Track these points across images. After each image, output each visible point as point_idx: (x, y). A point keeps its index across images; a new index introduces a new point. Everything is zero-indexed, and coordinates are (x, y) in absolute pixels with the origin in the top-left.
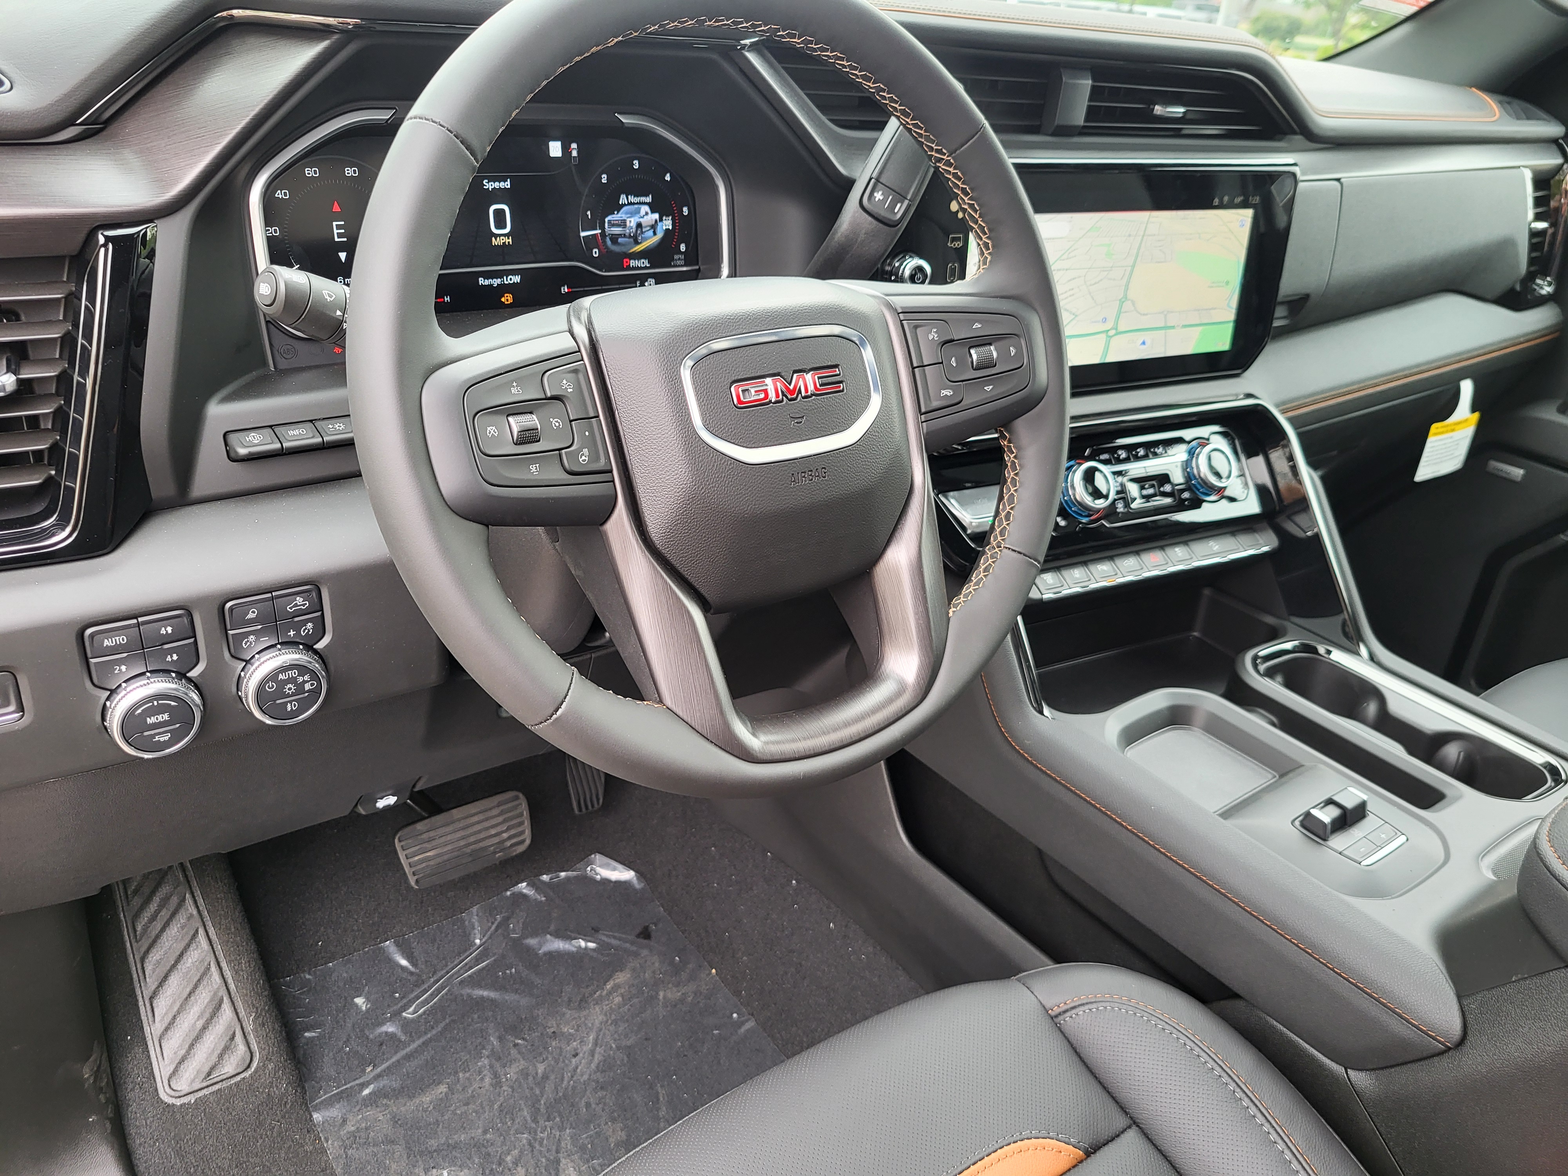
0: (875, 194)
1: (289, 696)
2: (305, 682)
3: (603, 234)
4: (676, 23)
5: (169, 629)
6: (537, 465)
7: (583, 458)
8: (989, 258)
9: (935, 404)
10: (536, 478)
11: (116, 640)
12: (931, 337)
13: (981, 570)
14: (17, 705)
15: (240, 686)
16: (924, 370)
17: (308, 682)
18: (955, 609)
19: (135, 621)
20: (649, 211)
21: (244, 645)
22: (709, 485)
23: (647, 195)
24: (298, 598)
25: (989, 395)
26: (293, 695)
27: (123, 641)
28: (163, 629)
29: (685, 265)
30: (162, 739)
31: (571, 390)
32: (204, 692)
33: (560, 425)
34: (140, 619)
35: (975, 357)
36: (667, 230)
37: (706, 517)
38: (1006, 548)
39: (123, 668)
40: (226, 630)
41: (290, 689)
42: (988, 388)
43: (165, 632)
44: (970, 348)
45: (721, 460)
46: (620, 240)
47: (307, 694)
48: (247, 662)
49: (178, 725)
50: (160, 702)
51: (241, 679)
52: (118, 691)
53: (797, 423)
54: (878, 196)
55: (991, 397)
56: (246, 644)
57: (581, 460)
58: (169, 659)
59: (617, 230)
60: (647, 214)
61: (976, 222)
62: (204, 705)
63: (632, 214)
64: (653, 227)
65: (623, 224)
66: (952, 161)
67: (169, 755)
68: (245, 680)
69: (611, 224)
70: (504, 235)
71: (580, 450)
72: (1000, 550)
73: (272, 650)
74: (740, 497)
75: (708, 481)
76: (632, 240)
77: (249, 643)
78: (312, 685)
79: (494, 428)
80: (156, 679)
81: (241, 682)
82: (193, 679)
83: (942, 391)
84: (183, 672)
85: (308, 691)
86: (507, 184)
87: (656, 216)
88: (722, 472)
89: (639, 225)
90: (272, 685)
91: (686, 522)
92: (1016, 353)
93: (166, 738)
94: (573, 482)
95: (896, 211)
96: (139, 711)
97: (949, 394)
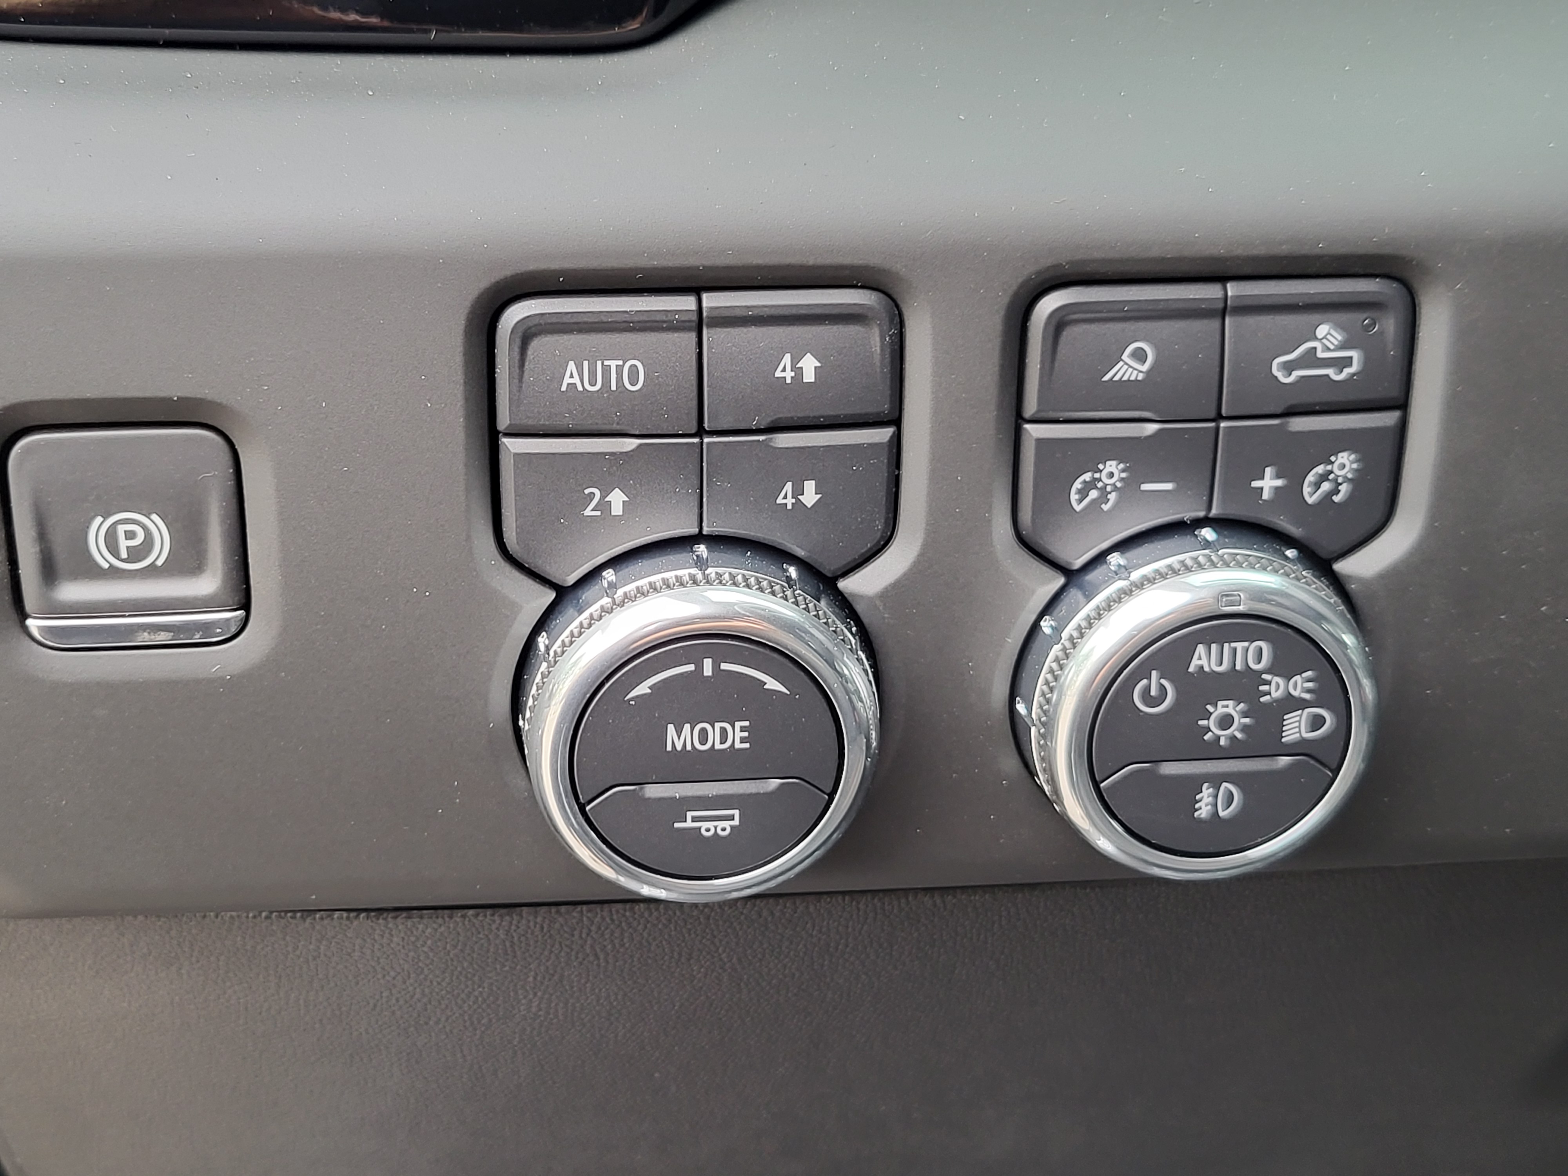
1: (1215, 752)
2: (1291, 704)
5: (809, 365)
11: (606, 370)
14: (225, 581)
15: (1025, 675)
17: (1302, 704)
19: (687, 303)
21: (1074, 497)
24: (1322, 330)
26: (1235, 751)
27: (633, 381)
28: (787, 359)
30: (707, 828)
32: (892, 665)
34: (710, 300)
39: (617, 499)
40: (1019, 419)
41: (1226, 722)
43: (789, 375)
47: (1284, 761)
48: (1072, 576)
49: (775, 783)
50: (724, 666)
51: (1037, 646)
52: (587, 594)
56: (1083, 493)
58: (786, 498)
62: (883, 721)
67: (722, 904)
68: (1056, 649)
73: (1175, 542)
77: (1094, 494)
78: (1317, 722)
80: (726, 572)
81: (1031, 658)
82: (860, 608)
84: (829, 567)
85: (1299, 749)
90: (1163, 689)
93: (724, 828)
96: (643, 689)
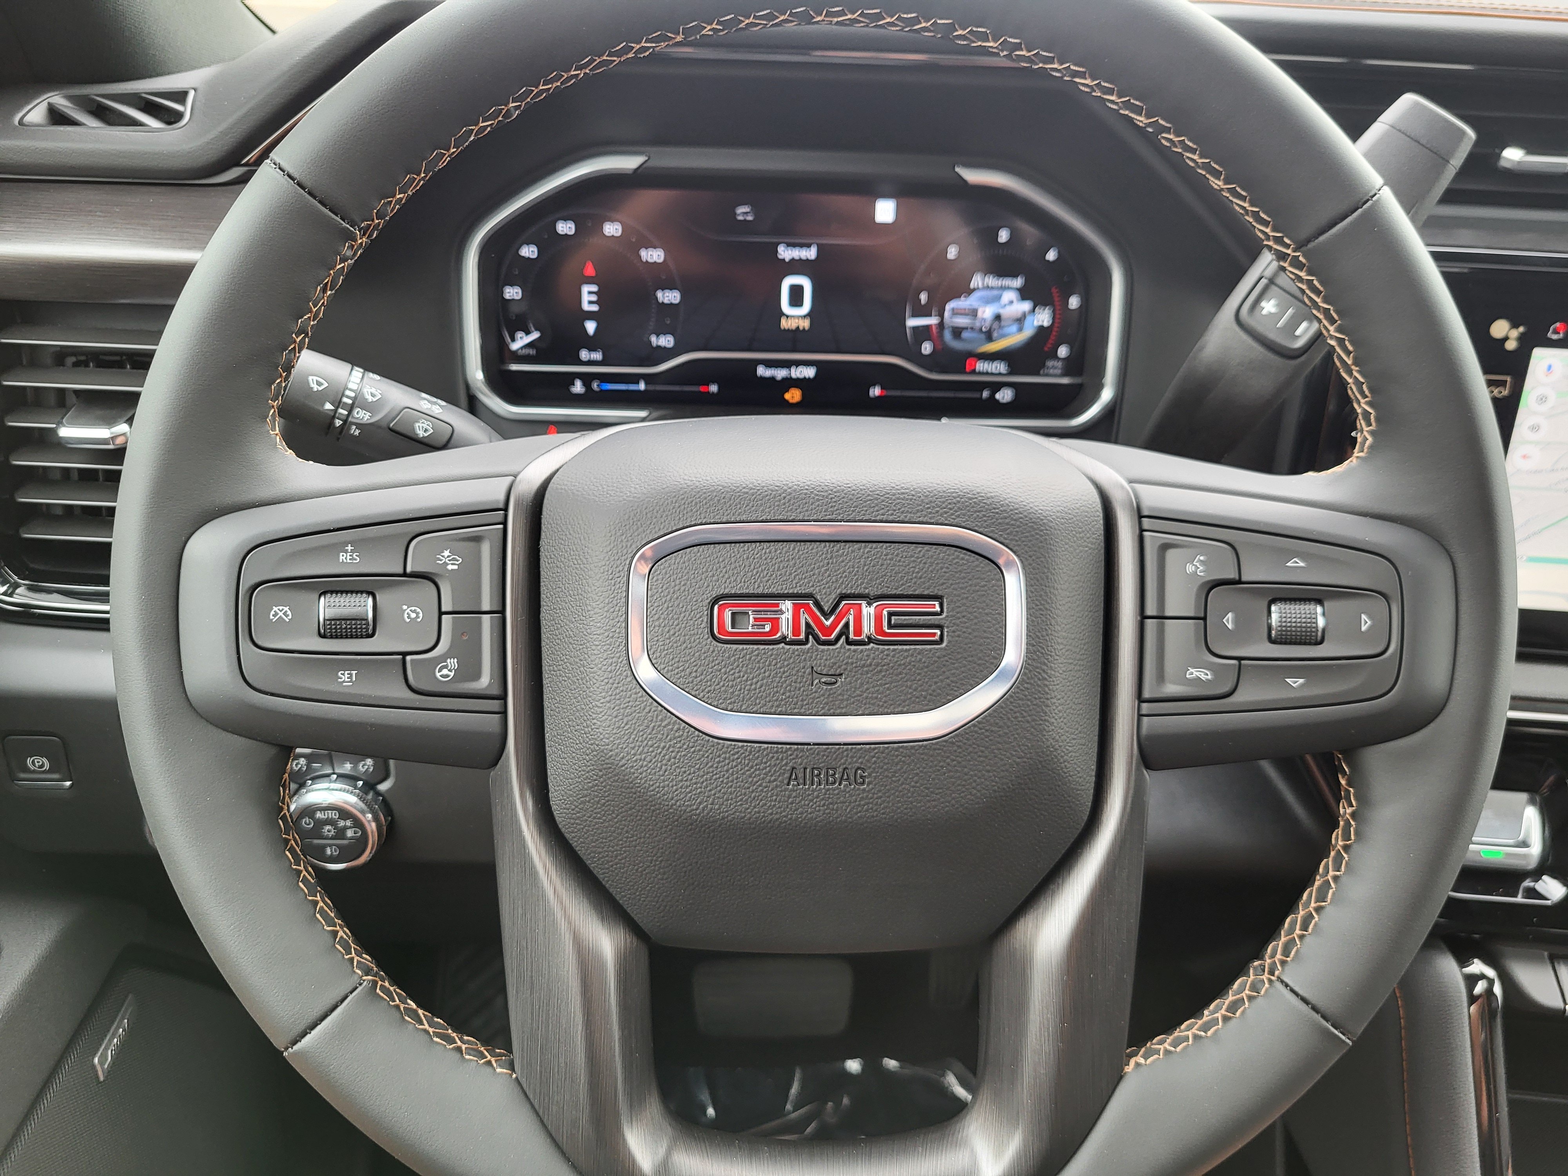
0: (1263, 304)
1: (327, 838)
2: (346, 827)
3: (941, 325)
4: (751, 20)
6: (354, 673)
7: (445, 672)
8: (1370, 439)
9: (1171, 689)
10: (347, 690)
12: (1190, 568)
13: (1227, 1002)
14: (66, 773)
16: (1163, 624)
17: (350, 828)
18: (1142, 1061)
20: (1015, 300)
22: (635, 755)
23: (1014, 276)
25: (1292, 695)
26: (333, 838)
29: (1064, 375)
31: (456, 567)
33: (417, 617)
35: (1275, 617)
36: (1041, 328)
37: (627, 804)
38: (1282, 982)
41: (329, 831)
42: (1296, 682)
44: (1273, 601)
45: (662, 720)
46: (965, 335)
47: (350, 842)
48: (300, 785)
53: (826, 683)
54: (1269, 306)
55: (1298, 699)
57: (438, 675)
59: (961, 321)
60: (1011, 302)
61: (1350, 373)
63: (988, 301)
64: (1020, 320)
65: (974, 313)
66: (1301, 258)
69: (955, 312)
70: (799, 317)
71: (443, 658)
72: (1270, 981)
73: (324, 779)
74: (687, 787)
75: (633, 748)
76: (983, 336)
77: (299, 766)
78: (355, 832)
79: (286, 609)
83: (1191, 670)
85: (351, 839)
86: (811, 253)
87: (1026, 306)
88: (661, 740)
89: (998, 317)
90: (309, 821)
91: (598, 802)
92: (1370, 628)
94: (417, 705)
95: (1298, 333)
97: (1203, 677)
